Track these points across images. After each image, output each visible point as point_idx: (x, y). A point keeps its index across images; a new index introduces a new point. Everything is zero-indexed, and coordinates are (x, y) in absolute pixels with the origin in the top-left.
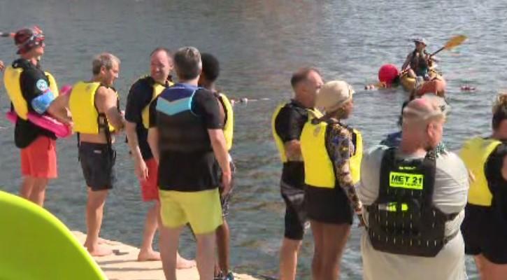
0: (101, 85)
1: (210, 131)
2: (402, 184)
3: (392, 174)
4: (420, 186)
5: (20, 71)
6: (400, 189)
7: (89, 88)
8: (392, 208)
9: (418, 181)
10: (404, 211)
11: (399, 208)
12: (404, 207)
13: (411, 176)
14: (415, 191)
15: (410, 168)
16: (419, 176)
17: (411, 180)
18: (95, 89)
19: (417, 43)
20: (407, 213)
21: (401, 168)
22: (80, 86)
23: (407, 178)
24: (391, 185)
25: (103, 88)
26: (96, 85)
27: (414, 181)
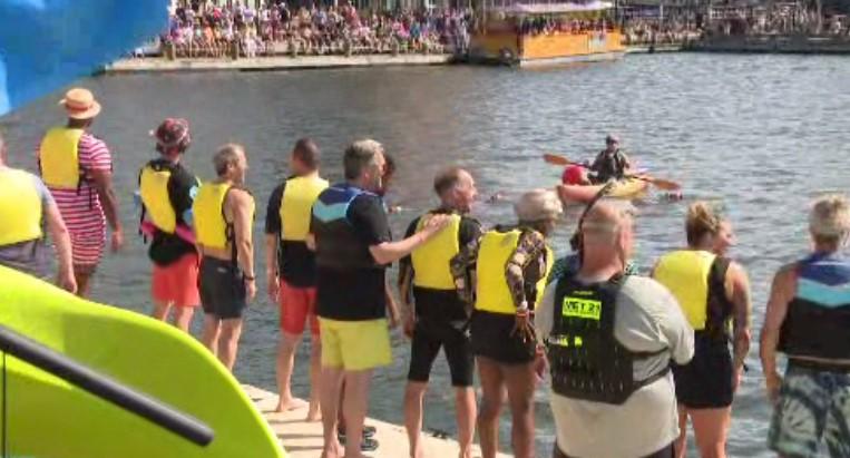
0: (233, 187)
1: (372, 249)
2: (577, 312)
3: (567, 300)
4: (596, 316)
5: (167, 174)
6: (575, 318)
8: (564, 342)
9: (595, 309)
10: (578, 346)
11: (571, 341)
12: (578, 341)
13: (588, 303)
14: (592, 320)
15: (590, 293)
16: (598, 303)
17: (587, 308)
18: (224, 192)
19: (610, 141)
20: (581, 348)
21: (576, 292)
23: (583, 305)
24: (564, 313)
25: (236, 191)
26: (225, 187)
27: (591, 309)
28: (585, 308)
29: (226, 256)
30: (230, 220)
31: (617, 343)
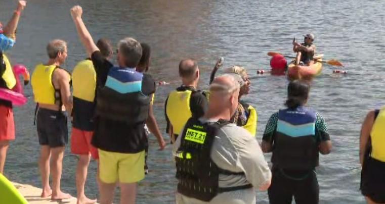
0: (57, 67)
2: (192, 138)
4: (202, 141)
7: (47, 70)
8: (181, 156)
9: (202, 137)
10: (188, 159)
11: (185, 155)
12: (189, 156)
13: (199, 133)
14: (200, 144)
15: (202, 127)
16: (204, 134)
18: (52, 71)
20: (189, 161)
21: (195, 126)
22: (40, 68)
23: (196, 134)
24: (186, 138)
25: (58, 69)
26: (53, 67)
27: (200, 137)
28: (198, 137)
29: (56, 108)
30: (57, 87)
31: (211, 160)
